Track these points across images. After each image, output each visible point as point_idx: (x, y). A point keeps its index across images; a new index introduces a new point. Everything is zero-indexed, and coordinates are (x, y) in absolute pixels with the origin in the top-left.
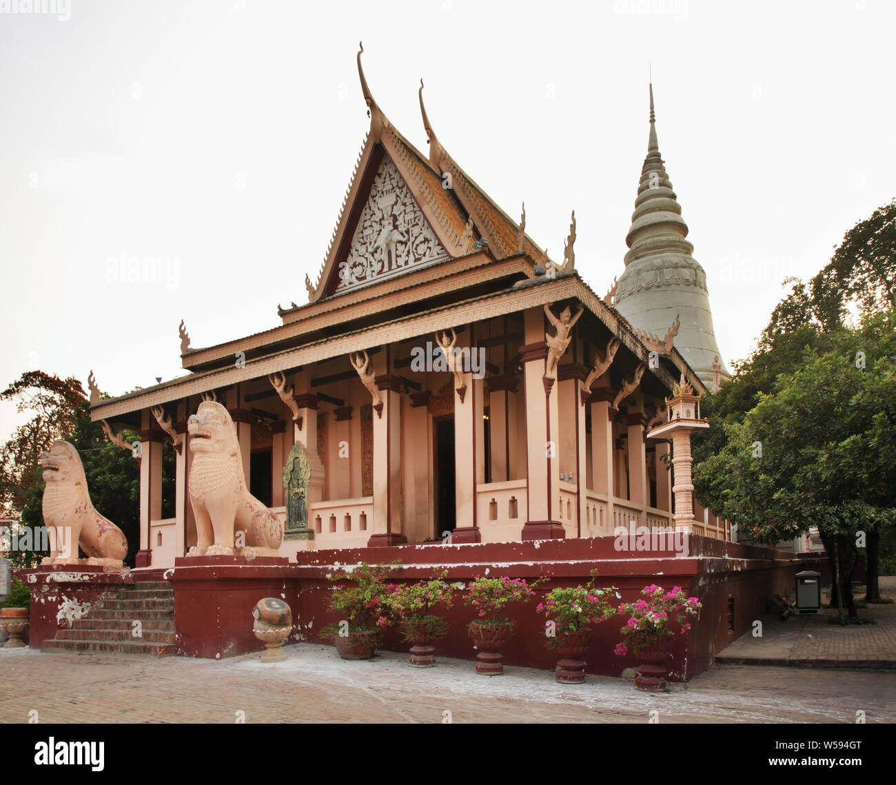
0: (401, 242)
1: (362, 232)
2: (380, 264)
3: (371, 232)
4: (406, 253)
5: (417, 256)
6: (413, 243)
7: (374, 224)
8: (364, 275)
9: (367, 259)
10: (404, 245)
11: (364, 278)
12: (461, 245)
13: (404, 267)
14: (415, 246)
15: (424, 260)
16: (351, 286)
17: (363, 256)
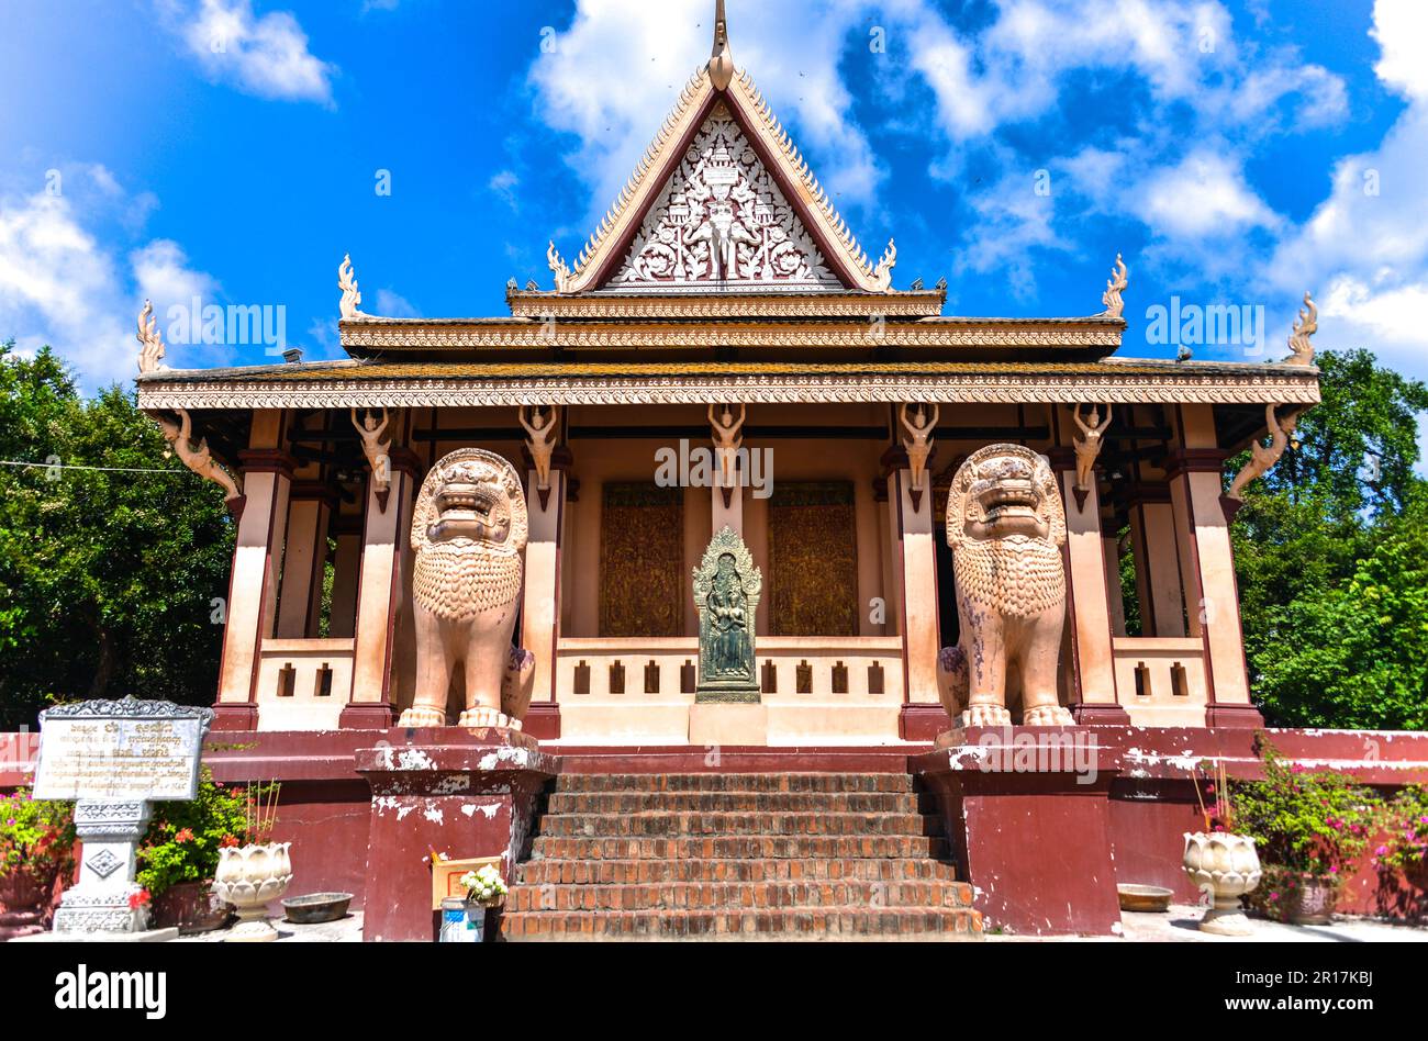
0: (749, 245)
1: (667, 208)
2: (704, 266)
3: (686, 212)
4: (756, 261)
5: (779, 272)
6: (770, 250)
7: (692, 202)
8: (669, 272)
9: (675, 251)
10: (752, 249)
11: (670, 277)
12: (877, 277)
13: (752, 281)
14: (774, 255)
15: (791, 279)
16: (640, 283)
17: (668, 245)
